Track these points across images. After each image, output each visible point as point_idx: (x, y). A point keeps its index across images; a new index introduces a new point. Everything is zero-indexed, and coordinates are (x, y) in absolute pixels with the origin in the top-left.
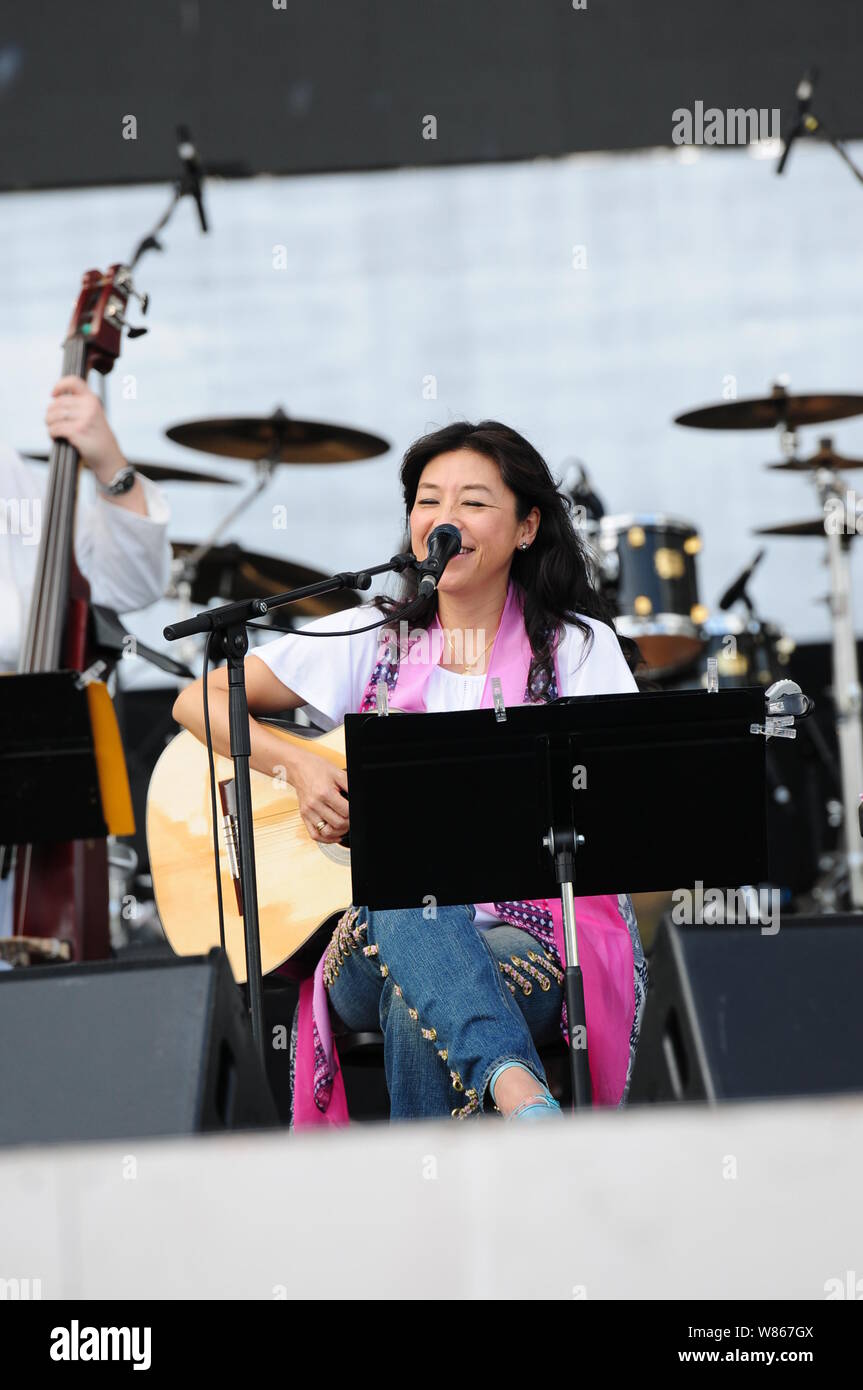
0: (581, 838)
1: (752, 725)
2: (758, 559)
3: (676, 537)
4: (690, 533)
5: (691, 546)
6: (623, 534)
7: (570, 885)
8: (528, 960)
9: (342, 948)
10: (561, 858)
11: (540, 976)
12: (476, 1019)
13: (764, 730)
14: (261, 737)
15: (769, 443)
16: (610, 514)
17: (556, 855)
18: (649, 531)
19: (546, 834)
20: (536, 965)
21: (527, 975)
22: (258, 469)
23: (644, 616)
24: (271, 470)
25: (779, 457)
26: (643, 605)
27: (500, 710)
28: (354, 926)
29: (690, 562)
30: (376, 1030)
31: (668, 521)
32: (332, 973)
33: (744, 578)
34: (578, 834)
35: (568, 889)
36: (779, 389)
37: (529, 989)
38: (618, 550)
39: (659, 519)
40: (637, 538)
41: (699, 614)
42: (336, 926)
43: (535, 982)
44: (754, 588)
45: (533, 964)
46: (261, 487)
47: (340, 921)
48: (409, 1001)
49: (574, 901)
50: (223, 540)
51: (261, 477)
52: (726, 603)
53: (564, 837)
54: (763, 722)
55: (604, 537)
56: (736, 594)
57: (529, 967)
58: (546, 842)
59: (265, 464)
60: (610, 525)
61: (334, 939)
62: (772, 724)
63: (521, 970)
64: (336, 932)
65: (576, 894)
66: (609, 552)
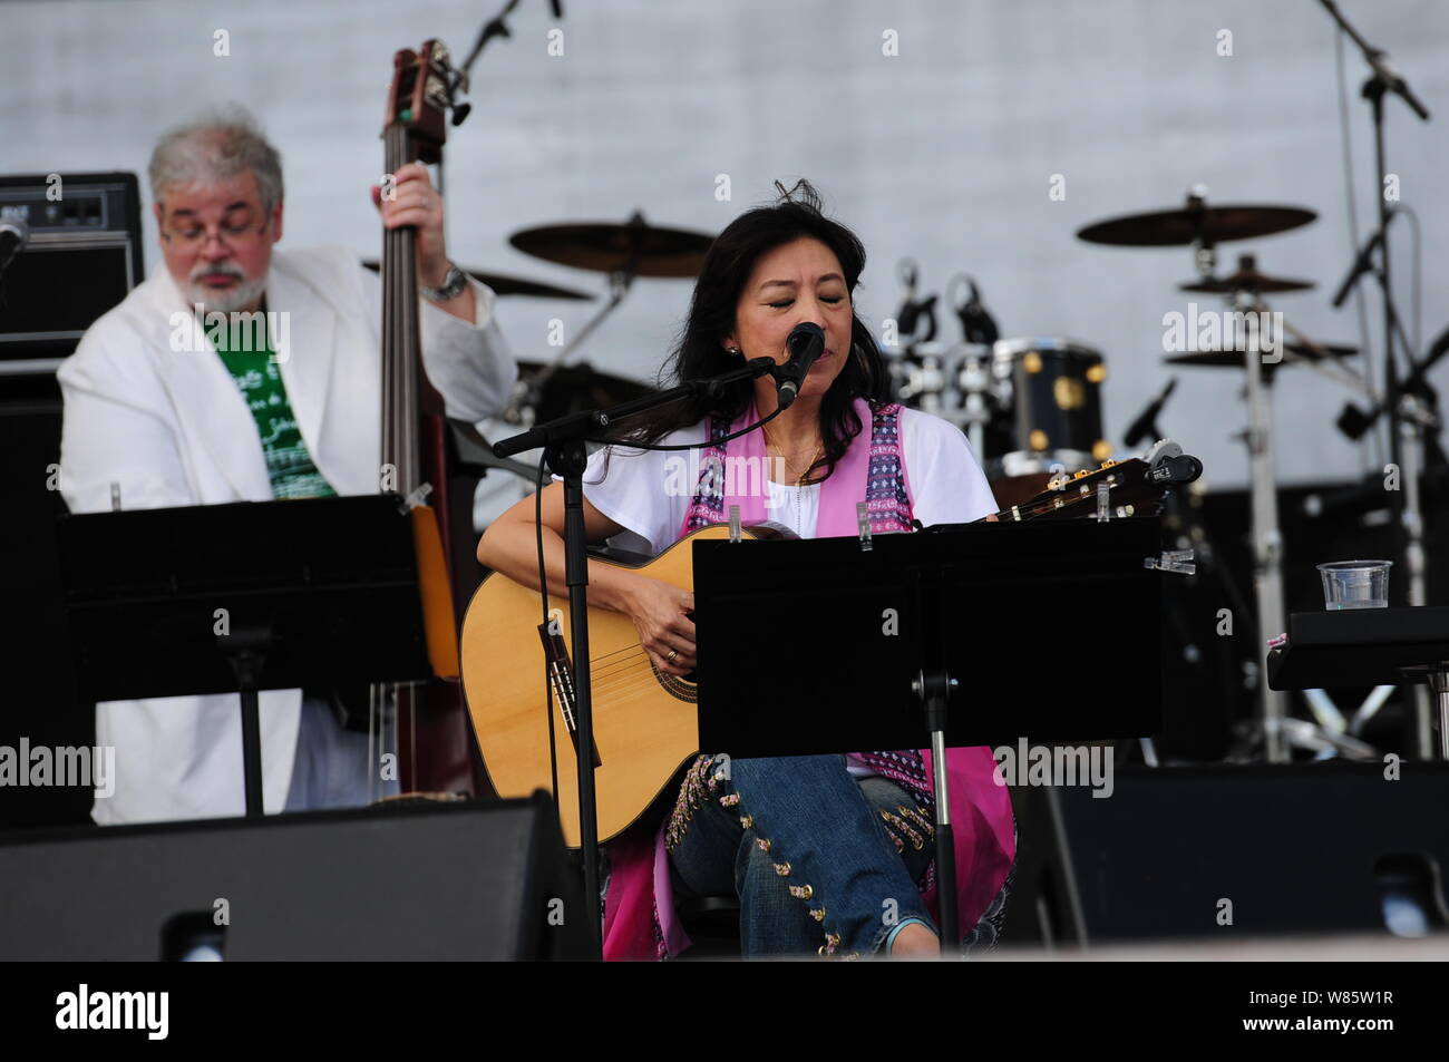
0: (954, 682)
1: (1147, 559)
2: (1169, 390)
3: (1077, 363)
4: (1094, 359)
5: (1095, 374)
6: (1018, 358)
7: (940, 733)
8: (899, 815)
9: (692, 800)
10: (932, 704)
11: (913, 834)
12: (861, 874)
13: (1159, 565)
15: (1182, 262)
16: (1003, 339)
17: (925, 702)
18: (1047, 356)
19: (917, 679)
20: (907, 819)
21: (899, 832)
22: (612, 282)
23: (1040, 451)
24: (627, 284)
25: (1193, 276)
26: (1039, 440)
27: (865, 538)
28: (708, 776)
29: (1092, 393)
30: (729, 894)
31: (1069, 346)
32: (679, 831)
33: (1154, 409)
34: (950, 679)
35: (939, 738)
36: (1195, 201)
37: (900, 847)
38: (1012, 377)
39: (1057, 343)
40: (1033, 364)
41: (1101, 451)
42: (685, 777)
43: (906, 838)
44: (1165, 422)
45: (904, 819)
46: (616, 302)
47: (689, 771)
48: (777, 854)
49: (945, 751)
50: (572, 360)
51: (617, 290)
52: (1133, 438)
53: (936, 681)
54: (1159, 557)
55: (998, 363)
56: (1145, 428)
57: (900, 823)
58: (915, 685)
59: (619, 276)
60: (1003, 350)
61: (682, 793)
62: (1169, 558)
63: (891, 825)
64: (684, 785)
65: (947, 745)
66: (1003, 379)
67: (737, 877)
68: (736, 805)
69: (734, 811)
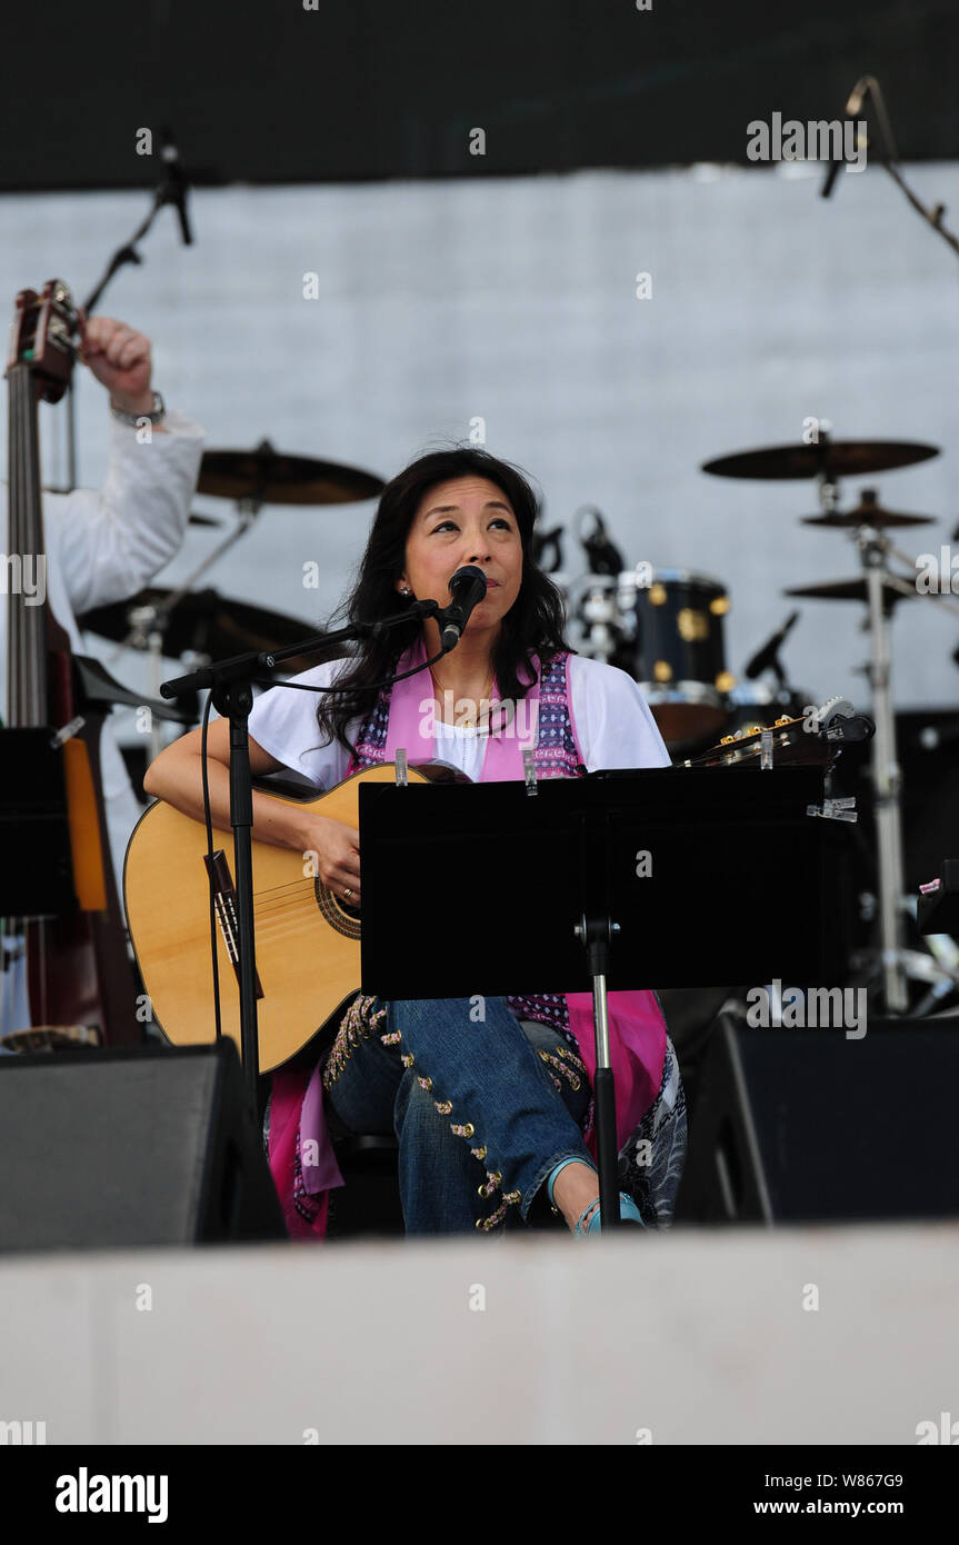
0: (617, 926)
1: (808, 807)
2: (791, 622)
3: (700, 595)
4: (718, 592)
5: (718, 606)
6: (642, 592)
7: (602, 977)
8: (557, 1056)
9: (351, 1038)
10: (594, 948)
11: (571, 1074)
12: (524, 1113)
13: (823, 812)
14: (265, 806)
16: (628, 570)
17: (588, 946)
18: (672, 587)
19: (579, 923)
20: (566, 1061)
21: (557, 1073)
22: (240, 509)
23: (664, 682)
24: (255, 511)
26: (663, 670)
27: (531, 782)
28: (369, 1014)
29: (715, 625)
31: (692, 578)
32: (337, 1067)
33: (776, 642)
34: (613, 922)
35: (601, 981)
37: (557, 1088)
38: (637, 609)
39: (682, 574)
40: (658, 596)
41: (725, 683)
42: (344, 1015)
43: (564, 1079)
44: (786, 655)
45: (562, 1060)
46: (243, 529)
47: (349, 1009)
49: (606, 995)
50: (199, 585)
51: (243, 516)
52: (754, 671)
53: (599, 925)
54: (820, 804)
55: (623, 594)
56: (765, 661)
57: (558, 1064)
58: (577, 930)
59: (248, 503)
60: (628, 581)
61: (342, 1030)
62: (831, 806)
63: (551, 1065)
64: (344, 1022)
65: (609, 988)
66: (627, 610)
67: (396, 1117)
68: (398, 1044)
69: (395, 1050)
